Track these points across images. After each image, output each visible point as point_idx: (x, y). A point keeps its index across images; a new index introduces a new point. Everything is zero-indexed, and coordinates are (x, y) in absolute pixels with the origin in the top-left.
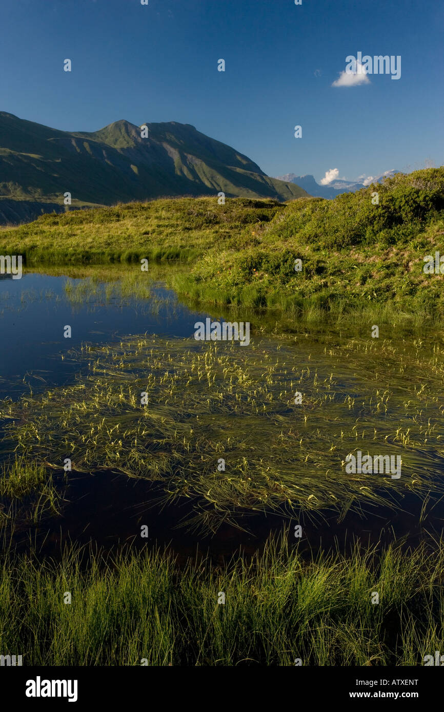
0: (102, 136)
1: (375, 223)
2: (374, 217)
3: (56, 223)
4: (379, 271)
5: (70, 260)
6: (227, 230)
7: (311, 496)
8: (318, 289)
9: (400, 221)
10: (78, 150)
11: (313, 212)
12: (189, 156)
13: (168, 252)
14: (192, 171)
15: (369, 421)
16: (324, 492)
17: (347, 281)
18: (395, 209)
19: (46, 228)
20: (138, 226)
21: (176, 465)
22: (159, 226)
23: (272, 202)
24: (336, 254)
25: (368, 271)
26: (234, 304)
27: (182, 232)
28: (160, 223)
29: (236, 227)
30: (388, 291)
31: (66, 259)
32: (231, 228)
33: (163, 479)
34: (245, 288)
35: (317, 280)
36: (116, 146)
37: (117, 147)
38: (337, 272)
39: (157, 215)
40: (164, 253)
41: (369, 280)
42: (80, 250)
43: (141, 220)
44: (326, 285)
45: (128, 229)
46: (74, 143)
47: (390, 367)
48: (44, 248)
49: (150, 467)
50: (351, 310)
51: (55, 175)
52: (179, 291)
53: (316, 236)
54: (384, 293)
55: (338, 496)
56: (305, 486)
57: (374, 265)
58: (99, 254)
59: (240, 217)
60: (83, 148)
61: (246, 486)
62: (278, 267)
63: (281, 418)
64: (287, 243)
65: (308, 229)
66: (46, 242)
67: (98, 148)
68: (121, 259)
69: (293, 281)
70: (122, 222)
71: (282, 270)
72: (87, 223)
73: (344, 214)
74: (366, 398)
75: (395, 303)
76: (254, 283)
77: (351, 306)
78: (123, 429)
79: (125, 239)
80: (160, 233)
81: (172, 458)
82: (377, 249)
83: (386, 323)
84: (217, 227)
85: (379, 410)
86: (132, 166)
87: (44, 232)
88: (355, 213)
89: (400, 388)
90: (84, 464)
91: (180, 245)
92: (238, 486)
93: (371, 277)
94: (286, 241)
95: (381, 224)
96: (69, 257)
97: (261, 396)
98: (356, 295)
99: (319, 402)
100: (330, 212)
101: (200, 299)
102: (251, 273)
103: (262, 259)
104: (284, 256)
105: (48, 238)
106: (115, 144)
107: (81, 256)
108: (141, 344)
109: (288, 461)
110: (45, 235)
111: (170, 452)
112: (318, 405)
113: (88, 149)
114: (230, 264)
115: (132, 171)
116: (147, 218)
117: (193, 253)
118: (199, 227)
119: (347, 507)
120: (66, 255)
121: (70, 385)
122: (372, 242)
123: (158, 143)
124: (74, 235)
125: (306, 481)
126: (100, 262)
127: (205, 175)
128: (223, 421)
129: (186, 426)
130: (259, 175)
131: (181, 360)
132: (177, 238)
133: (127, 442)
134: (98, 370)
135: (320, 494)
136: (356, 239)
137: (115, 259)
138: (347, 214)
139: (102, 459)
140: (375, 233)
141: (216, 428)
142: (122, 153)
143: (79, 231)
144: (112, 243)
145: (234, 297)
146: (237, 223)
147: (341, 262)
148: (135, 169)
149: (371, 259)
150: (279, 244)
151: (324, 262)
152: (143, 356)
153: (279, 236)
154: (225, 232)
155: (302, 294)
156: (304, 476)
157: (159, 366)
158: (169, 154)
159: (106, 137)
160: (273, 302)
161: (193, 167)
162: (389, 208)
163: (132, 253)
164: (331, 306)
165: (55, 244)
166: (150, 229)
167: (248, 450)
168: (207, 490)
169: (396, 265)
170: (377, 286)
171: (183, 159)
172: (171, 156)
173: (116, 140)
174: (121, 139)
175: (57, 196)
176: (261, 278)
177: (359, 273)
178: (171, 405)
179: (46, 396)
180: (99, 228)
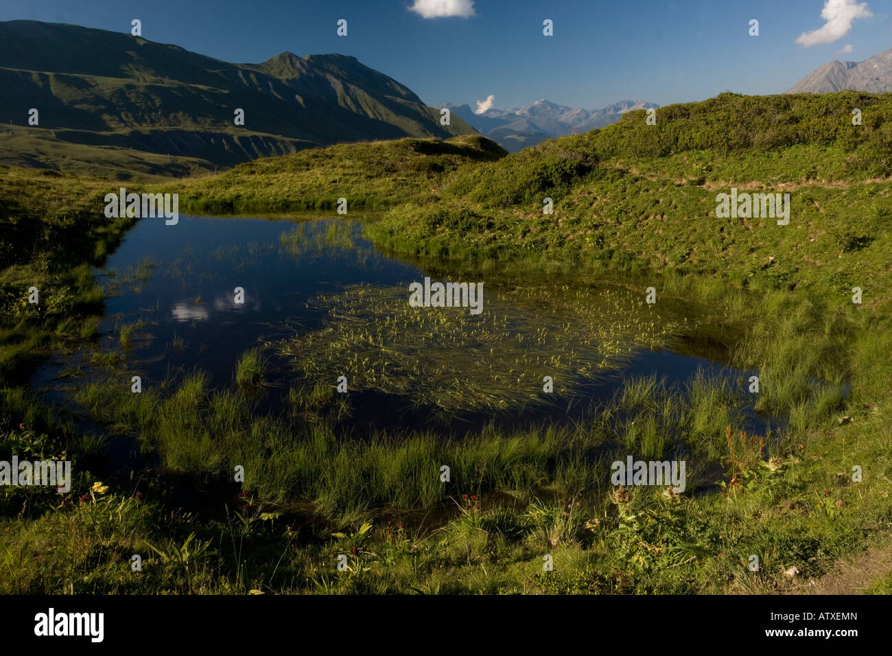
0: (268, 68)
1: (532, 186)
2: (531, 182)
3: (253, 173)
4: (535, 227)
5: (272, 208)
6: (404, 178)
7: (501, 401)
8: (489, 242)
9: (551, 185)
10: (245, 82)
11: (481, 174)
12: (352, 87)
13: (356, 200)
14: (355, 101)
15: (533, 351)
16: (509, 399)
17: (511, 235)
18: (547, 175)
19: (245, 177)
20: (325, 175)
21: (413, 384)
22: (344, 175)
23: (436, 141)
24: (502, 212)
25: (527, 227)
26: (422, 254)
27: (365, 180)
28: (346, 172)
29: (412, 175)
30: (543, 243)
31: (269, 207)
32: (407, 176)
33: (408, 394)
34: (431, 241)
35: (488, 234)
36: (281, 78)
37: (283, 78)
38: (503, 228)
39: (341, 164)
40: (352, 201)
41: (528, 234)
42: (279, 198)
43: (328, 168)
44: (494, 238)
45: (317, 178)
46: (240, 75)
47: (546, 309)
48: (247, 198)
49: (397, 386)
50: (515, 259)
51: (224, 106)
52: (375, 241)
53: (486, 197)
54: (540, 244)
55: (517, 401)
56: (497, 395)
57: (531, 221)
58: (296, 202)
59: (414, 165)
60: (249, 80)
61: (461, 396)
62: (456, 223)
63: (475, 350)
64: (461, 201)
65: (478, 189)
66: (249, 191)
67: (264, 79)
68: (316, 206)
69: (469, 234)
70: (311, 171)
71: (460, 226)
72: (281, 172)
73: (508, 177)
74: (530, 334)
75: (548, 253)
76: (438, 236)
77: (515, 255)
78: (372, 361)
79: (316, 187)
80: (347, 181)
81: (410, 380)
82: (534, 208)
83: (542, 270)
84: (395, 175)
85: (539, 343)
86: (297, 96)
87: (245, 181)
88: (516, 178)
89: (553, 325)
90: (354, 385)
91: (364, 193)
92: (456, 397)
93: (529, 231)
94: (461, 198)
95: (536, 188)
96: (271, 206)
97: (458, 334)
98: (519, 246)
99: (499, 338)
100: (496, 175)
101: (395, 249)
102: (435, 228)
103: (443, 217)
104: (461, 214)
105: (249, 187)
106: (280, 75)
107: (281, 204)
108: (361, 293)
109: (484, 380)
110: (246, 184)
111: (406, 375)
112: (498, 340)
113: (254, 80)
114: (416, 218)
115: (297, 102)
116: (333, 167)
117: (377, 200)
118: (379, 176)
119: (524, 407)
120: (269, 204)
121: (322, 329)
122: (530, 202)
123: (322, 74)
124: (271, 184)
125: (497, 392)
126: (297, 209)
127: (368, 105)
128: (437, 354)
129: (412, 358)
130: (418, 105)
131: (395, 307)
132: (362, 186)
133: (378, 370)
134: (337, 316)
135: (506, 400)
136: (517, 200)
137: (310, 207)
138: (510, 178)
139: (364, 381)
140: (532, 195)
141: (432, 359)
142: (287, 84)
143: (276, 180)
144: (306, 191)
145: (422, 248)
146: (412, 172)
147: (506, 218)
148: (300, 99)
149: (530, 216)
150: (455, 201)
151: (493, 219)
152: (366, 304)
153: (455, 194)
154: (402, 180)
155: (477, 245)
156: (495, 389)
157: (381, 311)
158: (332, 85)
159: (272, 69)
160: (454, 252)
161: (356, 97)
162: (543, 174)
163: (325, 201)
164: (500, 256)
165: (257, 194)
166: (337, 178)
167: (457, 373)
168: (438, 400)
169: (549, 222)
170: (534, 239)
171: (346, 89)
172: (333, 86)
173: (282, 71)
174: (287, 71)
175: (226, 126)
176: (443, 232)
177: (521, 228)
178: (398, 343)
179: (308, 337)
180: (292, 176)
